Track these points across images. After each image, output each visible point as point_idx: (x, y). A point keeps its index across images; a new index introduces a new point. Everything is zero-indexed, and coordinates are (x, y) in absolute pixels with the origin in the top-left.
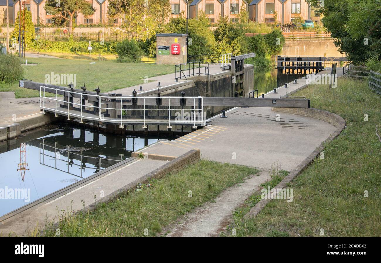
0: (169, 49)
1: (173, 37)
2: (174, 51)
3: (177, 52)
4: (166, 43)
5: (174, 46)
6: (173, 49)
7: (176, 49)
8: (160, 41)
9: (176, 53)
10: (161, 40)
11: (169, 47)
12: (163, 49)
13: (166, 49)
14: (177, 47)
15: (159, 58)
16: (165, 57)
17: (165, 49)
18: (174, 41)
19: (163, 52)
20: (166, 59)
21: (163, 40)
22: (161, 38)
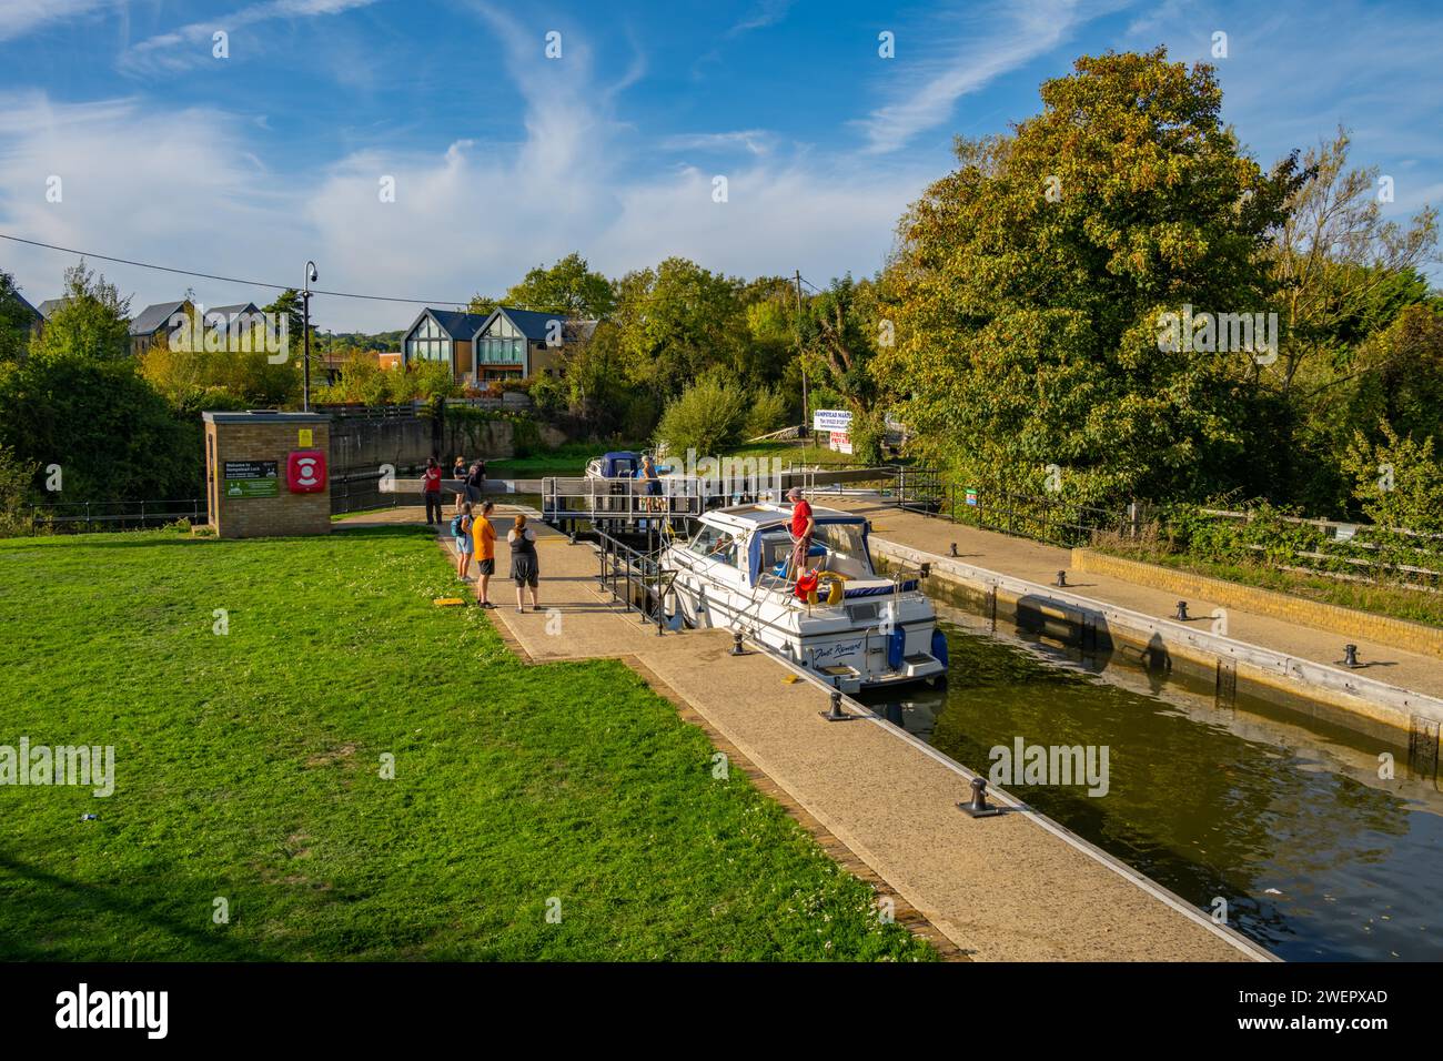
0: (275, 472)
1: (293, 427)
2: (302, 481)
3: (313, 481)
4: (260, 450)
5: (301, 462)
6: (296, 472)
7: (307, 472)
8: (230, 445)
9: (308, 486)
10: (239, 438)
11: (276, 466)
12: (249, 475)
13: (262, 474)
14: (313, 462)
15: (232, 511)
16: (259, 505)
17: (256, 473)
18: (297, 440)
19: (249, 488)
20: (262, 513)
21: (247, 438)
22: (239, 432)
